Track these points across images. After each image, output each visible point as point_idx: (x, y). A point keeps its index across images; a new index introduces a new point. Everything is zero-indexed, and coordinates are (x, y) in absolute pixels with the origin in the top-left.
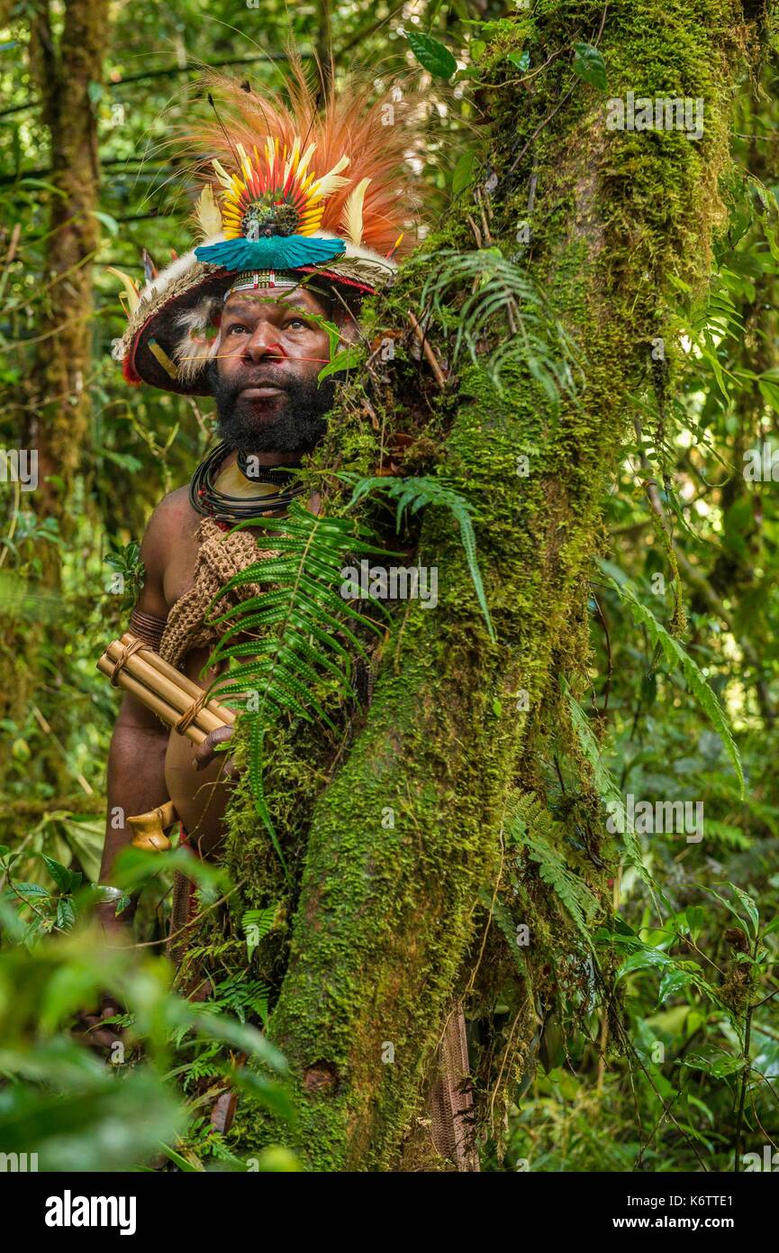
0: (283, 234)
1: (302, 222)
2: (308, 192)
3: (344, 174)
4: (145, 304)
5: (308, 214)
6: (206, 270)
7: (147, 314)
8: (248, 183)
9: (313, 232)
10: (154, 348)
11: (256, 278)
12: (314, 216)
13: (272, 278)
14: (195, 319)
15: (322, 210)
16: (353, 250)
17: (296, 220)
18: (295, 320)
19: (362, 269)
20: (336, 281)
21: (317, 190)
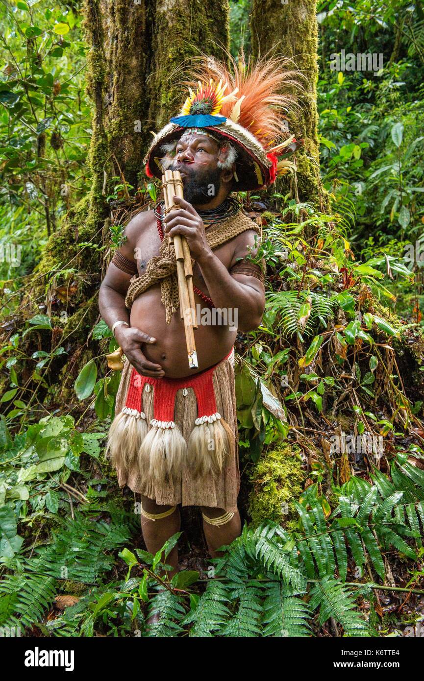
0: (205, 114)
2: (218, 99)
3: (235, 95)
5: (216, 108)
6: (174, 128)
10: (156, 160)
11: (190, 131)
13: (196, 131)
15: (222, 106)
16: (230, 122)
17: (211, 109)
18: (202, 149)
19: (232, 130)
20: (220, 134)
21: (222, 99)
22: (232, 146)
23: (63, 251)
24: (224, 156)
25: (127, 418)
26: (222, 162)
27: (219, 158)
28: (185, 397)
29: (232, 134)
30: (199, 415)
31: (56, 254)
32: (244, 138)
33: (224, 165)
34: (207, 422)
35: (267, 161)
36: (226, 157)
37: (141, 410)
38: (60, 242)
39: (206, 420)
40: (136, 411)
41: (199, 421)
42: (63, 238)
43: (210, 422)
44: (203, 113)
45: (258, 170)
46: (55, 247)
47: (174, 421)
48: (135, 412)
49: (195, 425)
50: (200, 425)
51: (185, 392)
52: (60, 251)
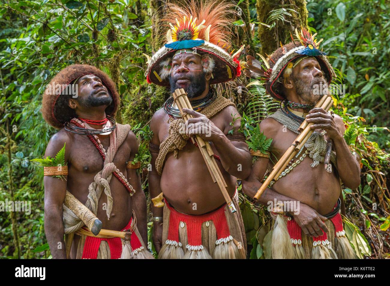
0: (188, 40)
1: (193, 36)
2: (194, 29)
3: (204, 24)
4: (152, 61)
5: (194, 34)
6: (168, 50)
7: (153, 63)
8: (179, 27)
9: (196, 39)
10: (155, 72)
11: (181, 51)
12: (196, 34)
13: (185, 51)
14: (165, 63)
15: (198, 33)
16: (207, 43)
17: (191, 36)
18: (191, 62)
19: (209, 48)
20: (202, 51)
21: (197, 28)
22: (211, 57)
23: (139, 115)
24: (207, 65)
25: (169, 247)
26: (206, 68)
27: (204, 66)
28: (208, 227)
29: (210, 50)
30: (218, 238)
31: (135, 117)
32: (218, 52)
33: (208, 71)
34: (223, 242)
35: (234, 63)
36: (208, 65)
37: (178, 240)
38: (137, 109)
39: (222, 241)
40: (175, 241)
41: (219, 242)
42: (139, 106)
43: (225, 242)
44: (186, 39)
45: (229, 70)
46: (134, 113)
47: (202, 245)
48: (175, 243)
49: (216, 245)
50: (219, 244)
51: (208, 224)
52: (137, 115)
